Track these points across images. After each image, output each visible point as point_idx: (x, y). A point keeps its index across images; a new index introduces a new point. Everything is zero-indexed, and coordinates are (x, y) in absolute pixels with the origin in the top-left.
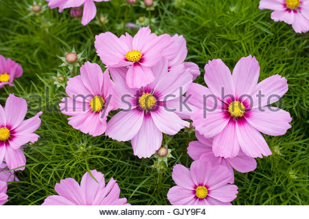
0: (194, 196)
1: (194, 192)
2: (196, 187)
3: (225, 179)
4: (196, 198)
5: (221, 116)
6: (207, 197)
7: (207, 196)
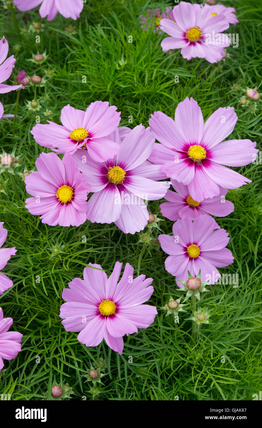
0: (188, 259)
1: (187, 255)
2: (185, 249)
3: (209, 227)
4: (191, 259)
5: (185, 165)
6: (201, 254)
7: (201, 252)
